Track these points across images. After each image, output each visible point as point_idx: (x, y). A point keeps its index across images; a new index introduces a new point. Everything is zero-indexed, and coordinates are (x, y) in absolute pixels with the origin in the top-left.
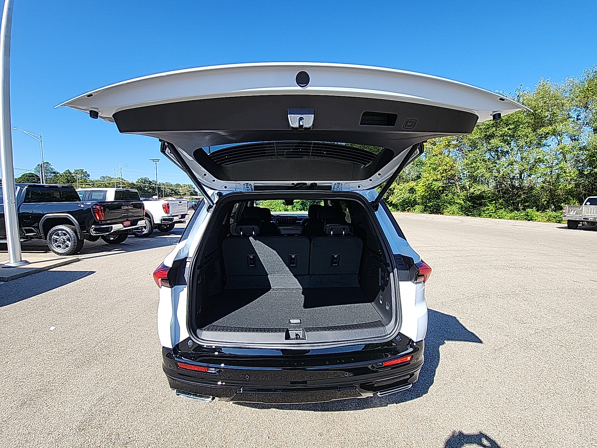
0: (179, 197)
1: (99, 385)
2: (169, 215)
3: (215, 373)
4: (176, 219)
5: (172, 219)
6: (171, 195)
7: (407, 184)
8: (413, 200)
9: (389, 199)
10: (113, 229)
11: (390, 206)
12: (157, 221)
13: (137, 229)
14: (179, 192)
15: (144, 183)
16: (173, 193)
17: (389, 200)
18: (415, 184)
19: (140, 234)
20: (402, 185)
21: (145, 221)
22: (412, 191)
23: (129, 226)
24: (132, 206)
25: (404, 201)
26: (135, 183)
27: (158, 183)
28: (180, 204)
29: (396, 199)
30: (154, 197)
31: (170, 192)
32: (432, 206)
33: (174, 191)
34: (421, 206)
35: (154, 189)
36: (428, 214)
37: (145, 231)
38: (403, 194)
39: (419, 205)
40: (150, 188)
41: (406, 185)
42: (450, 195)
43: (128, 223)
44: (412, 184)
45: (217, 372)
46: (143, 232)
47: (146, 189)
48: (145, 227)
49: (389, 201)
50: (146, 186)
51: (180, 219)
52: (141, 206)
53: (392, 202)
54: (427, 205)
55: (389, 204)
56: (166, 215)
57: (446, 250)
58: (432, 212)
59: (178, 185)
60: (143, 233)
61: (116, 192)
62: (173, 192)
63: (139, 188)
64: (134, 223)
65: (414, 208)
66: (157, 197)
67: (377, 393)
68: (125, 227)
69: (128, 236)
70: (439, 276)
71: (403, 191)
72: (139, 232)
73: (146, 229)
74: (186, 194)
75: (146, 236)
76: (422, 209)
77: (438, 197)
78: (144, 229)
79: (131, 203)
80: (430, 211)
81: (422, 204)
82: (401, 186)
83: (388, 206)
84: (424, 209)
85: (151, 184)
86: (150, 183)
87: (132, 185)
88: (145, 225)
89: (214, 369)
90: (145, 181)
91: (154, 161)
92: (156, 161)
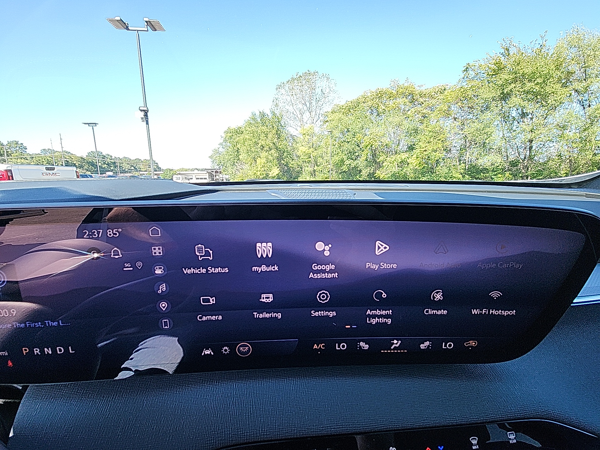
7: (399, 156)
18: (407, 155)
25: (393, 176)
26: (85, 157)
27: (114, 158)
29: (384, 174)
31: (129, 168)
44: (404, 156)
49: (376, 176)
59: (138, 160)
66: (111, 173)
77: (433, 171)
91: (90, 125)
92: (92, 126)
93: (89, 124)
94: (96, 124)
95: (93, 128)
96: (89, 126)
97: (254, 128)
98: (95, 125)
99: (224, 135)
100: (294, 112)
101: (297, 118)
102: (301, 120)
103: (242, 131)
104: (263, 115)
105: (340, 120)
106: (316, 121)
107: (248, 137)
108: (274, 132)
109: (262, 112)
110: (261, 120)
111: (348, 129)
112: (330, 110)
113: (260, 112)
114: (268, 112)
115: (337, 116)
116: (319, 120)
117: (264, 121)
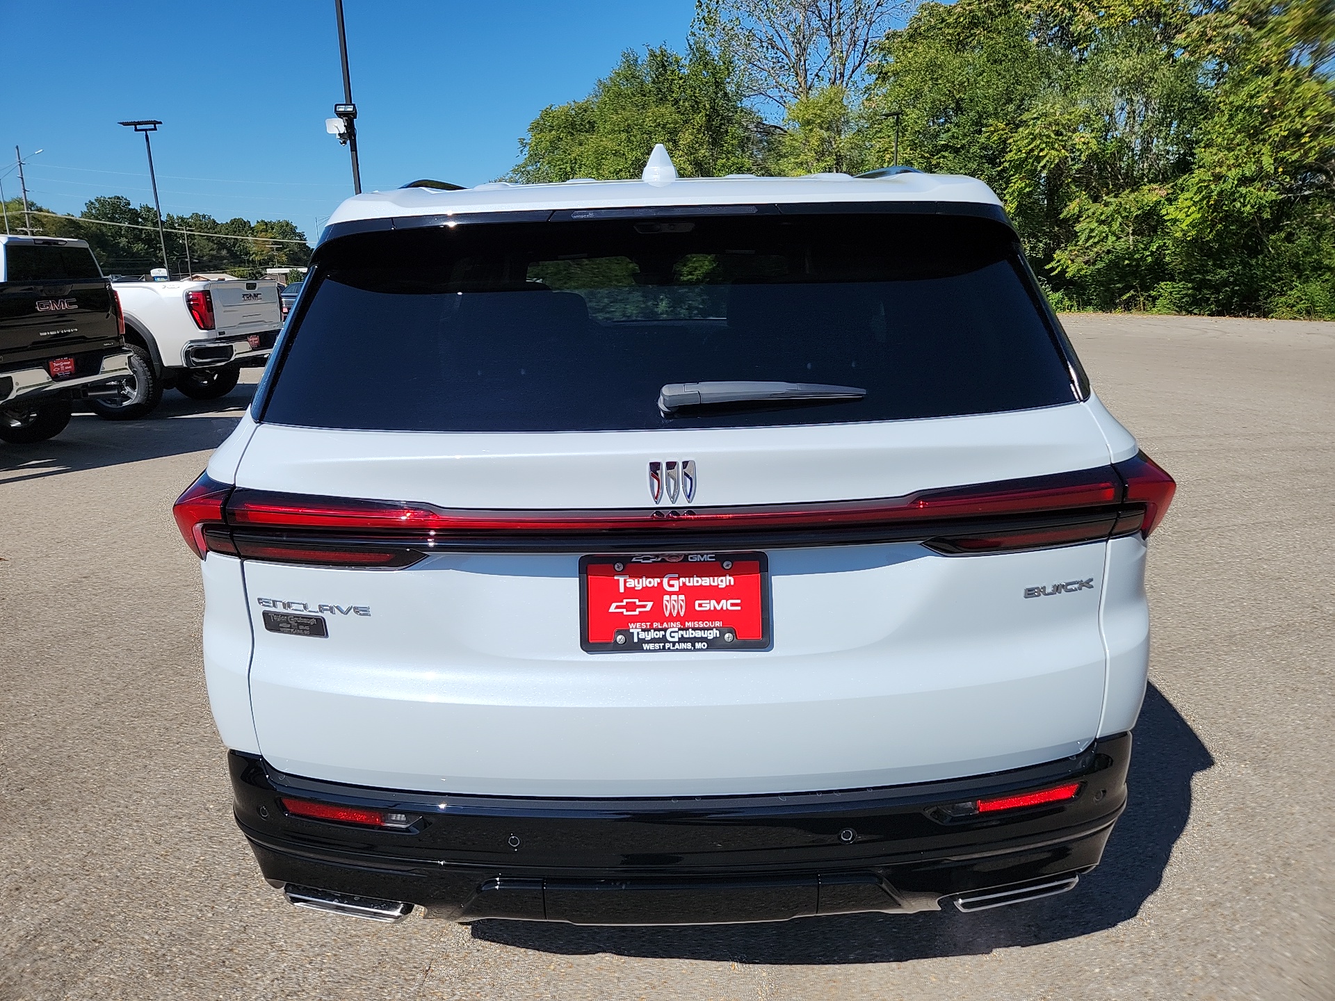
0: (246, 270)
1: (22, 896)
2: (214, 334)
3: (407, 830)
4: (241, 349)
5: (229, 351)
6: (216, 262)
7: (1132, 196)
8: (1149, 259)
9: (1052, 259)
10: (15, 388)
11: (1055, 290)
12: (172, 356)
13: (101, 385)
14: (247, 254)
15: (112, 219)
16: (224, 258)
17: (1053, 264)
18: (1164, 193)
19: (113, 406)
20: (1112, 200)
21: (129, 357)
22: (1150, 222)
23: (71, 377)
24: (74, 300)
25: (1114, 265)
26: (77, 216)
27: (164, 218)
28: (252, 292)
29: (1080, 260)
30: (155, 272)
31: (214, 253)
32: (1225, 283)
33: (229, 250)
34: (1181, 285)
35: (151, 241)
36: (1205, 318)
37: (134, 396)
38: (1112, 238)
39: (1172, 279)
40: (138, 238)
41: (1128, 198)
42: (1304, 239)
43: (65, 365)
44: (1152, 194)
45: (413, 825)
46: (127, 398)
47: (123, 241)
48: (131, 382)
49: (1053, 269)
50: (120, 228)
51: (254, 350)
52: (111, 302)
53: (1064, 272)
54: (1204, 280)
55: (1050, 280)
56: (202, 334)
57: (1265, 450)
58: (1224, 309)
59: (239, 226)
60: (125, 404)
61: (10, 249)
62: (224, 252)
63: (98, 239)
64: (89, 363)
65: (1153, 293)
66: (163, 272)
67: (956, 898)
68: (56, 378)
69: (73, 414)
70: (1226, 541)
71: (1116, 226)
72: (110, 399)
73: (134, 388)
74: (271, 259)
75: (136, 413)
76: (1186, 295)
77: (1253, 246)
78: (128, 389)
79: (68, 289)
80: (1217, 301)
81: (1186, 275)
82: (1107, 204)
83: (1045, 288)
84: (1193, 296)
85: (138, 223)
86: (134, 216)
87: (71, 226)
88: (129, 372)
89: (403, 817)
90: (116, 208)
91: (139, 127)
92: (146, 130)
93: (135, 124)
94: (155, 123)
95: (147, 136)
96: (136, 130)
97: (630, 113)
98: (152, 126)
99: (529, 137)
100: (776, 38)
101: (786, 60)
102: (798, 69)
103: (589, 122)
104: (662, 63)
105: (932, 67)
106: (853, 72)
107: (610, 145)
108: (700, 119)
109: (658, 52)
110: (654, 82)
111: (957, 103)
112: (903, 27)
113: (653, 55)
114: (679, 51)
115: (923, 52)
116: (863, 68)
117: (666, 85)
